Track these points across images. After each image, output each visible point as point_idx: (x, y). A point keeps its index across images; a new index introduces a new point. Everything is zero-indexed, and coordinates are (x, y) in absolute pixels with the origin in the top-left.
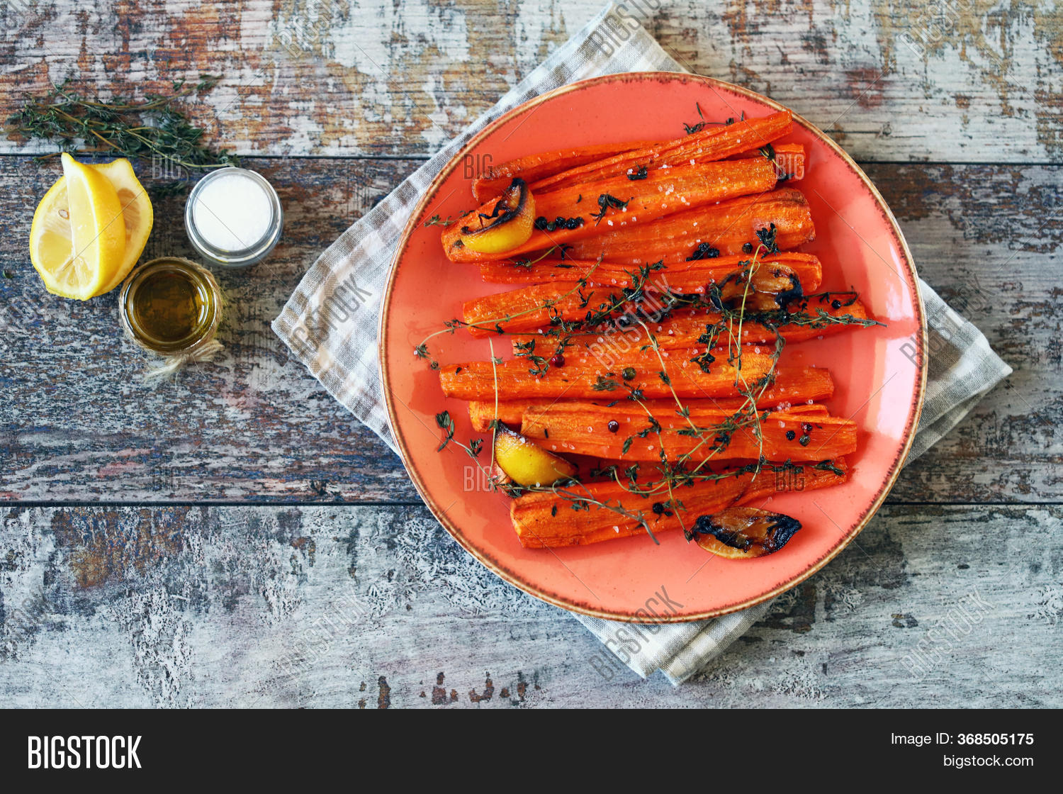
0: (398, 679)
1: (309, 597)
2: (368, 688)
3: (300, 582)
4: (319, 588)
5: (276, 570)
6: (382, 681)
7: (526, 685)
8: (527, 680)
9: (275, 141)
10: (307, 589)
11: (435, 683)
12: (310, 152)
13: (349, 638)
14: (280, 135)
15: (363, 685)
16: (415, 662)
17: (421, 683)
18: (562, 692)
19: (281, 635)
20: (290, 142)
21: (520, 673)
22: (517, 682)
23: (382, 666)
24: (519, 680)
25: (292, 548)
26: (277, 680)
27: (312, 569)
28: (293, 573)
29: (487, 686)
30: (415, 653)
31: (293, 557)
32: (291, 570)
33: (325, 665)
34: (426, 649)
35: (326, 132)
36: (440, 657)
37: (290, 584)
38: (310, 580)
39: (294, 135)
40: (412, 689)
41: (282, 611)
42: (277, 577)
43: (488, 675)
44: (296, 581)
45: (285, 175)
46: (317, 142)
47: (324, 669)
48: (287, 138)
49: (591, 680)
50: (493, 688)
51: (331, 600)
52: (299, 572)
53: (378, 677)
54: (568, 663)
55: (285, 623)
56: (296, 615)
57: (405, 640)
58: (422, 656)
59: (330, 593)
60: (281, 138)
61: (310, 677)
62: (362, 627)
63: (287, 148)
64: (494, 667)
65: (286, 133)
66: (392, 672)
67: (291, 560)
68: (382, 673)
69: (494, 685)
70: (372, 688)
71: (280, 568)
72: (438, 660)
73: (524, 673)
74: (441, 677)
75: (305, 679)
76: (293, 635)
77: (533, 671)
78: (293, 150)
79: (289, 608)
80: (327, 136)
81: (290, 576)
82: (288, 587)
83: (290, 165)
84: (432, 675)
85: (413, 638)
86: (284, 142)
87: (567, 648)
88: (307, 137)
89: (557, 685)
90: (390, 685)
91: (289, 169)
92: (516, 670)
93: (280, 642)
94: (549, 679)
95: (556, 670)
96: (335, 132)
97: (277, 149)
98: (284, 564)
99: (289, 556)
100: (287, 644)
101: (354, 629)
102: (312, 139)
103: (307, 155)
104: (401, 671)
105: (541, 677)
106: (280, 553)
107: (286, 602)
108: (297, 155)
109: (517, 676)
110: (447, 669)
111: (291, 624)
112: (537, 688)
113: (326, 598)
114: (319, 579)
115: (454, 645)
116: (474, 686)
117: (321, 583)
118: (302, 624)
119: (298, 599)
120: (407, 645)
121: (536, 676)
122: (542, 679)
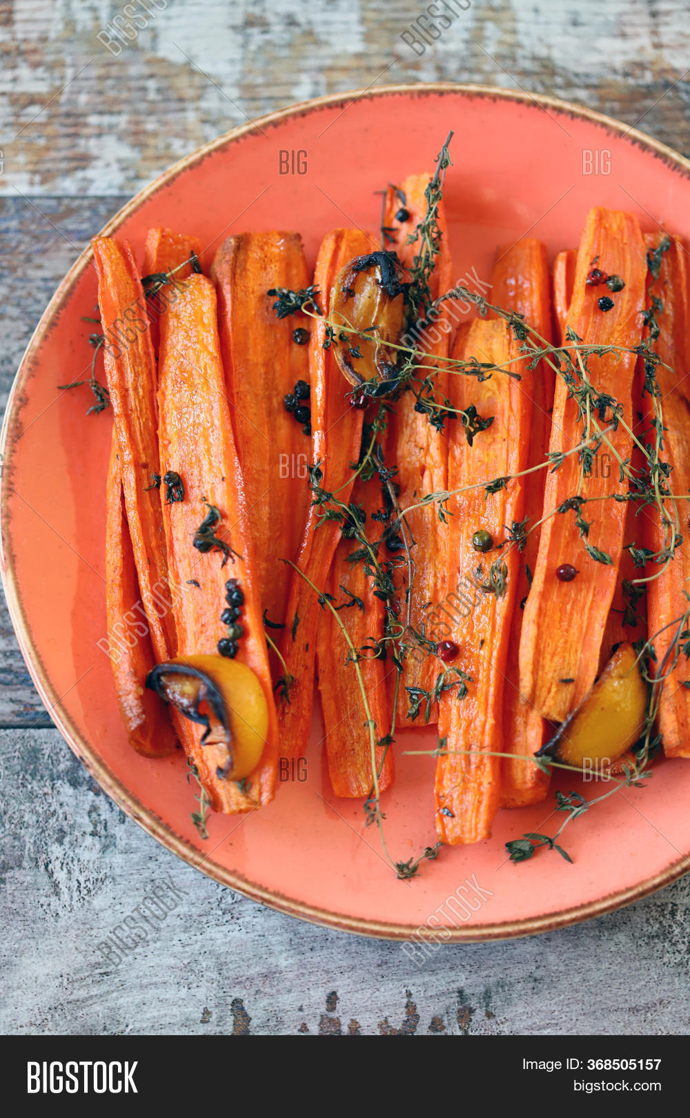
0: (264, 1002)
1: (118, 871)
2: (214, 1018)
3: (105, 849)
4: (135, 857)
5: (66, 828)
6: (237, 1004)
7: (472, 1011)
8: (473, 1003)
9: (67, 173)
10: (117, 859)
11: (323, 1009)
12: (121, 188)
13: (183, 937)
14: (74, 164)
15: (206, 1012)
16: (290, 976)
17: (301, 1009)
18: (530, 1022)
19: (73, 933)
20: (90, 173)
21: (460, 992)
22: (457, 1007)
23: (238, 982)
24: (461, 1003)
25: (91, 794)
26: (67, 1007)
27: (123, 827)
28: (93, 834)
29: (408, 1013)
30: (290, 961)
31: (94, 809)
32: (90, 829)
33: (145, 981)
34: (309, 954)
35: (145, 159)
36: (332, 966)
37: (89, 851)
38: (121, 844)
39: (95, 163)
40: (285, 1019)
41: (76, 894)
42: (67, 840)
43: (409, 995)
44: (98, 846)
45: (82, 223)
46: (131, 173)
47: (142, 987)
48: (84, 168)
49: (577, 1002)
50: (417, 1017)
51: (155, 876)
52: (103, 832)
53: (230, 1000)
54: (539, 974)
55: (80, 915)
56: (99, 902)
57: (274, 939)
58: (302, 965)
59: (151, 865)
60: (76, 169)
61: (121, 1001)
62: (204, 919)
63: (85, 184)
64: (418, 981)
65: (83, 161)
66: (252, 991)
67: (89, 813)
68: (237, 993)
69: (419, 1011)
70: (221, 1019)
71: (72, 827)
72: (327, 972)
73: (468, 991)
74: (332, 999)
75: (112, 1004)
76: (94, 932)
77: (482, 989)
78: (94, 186)
79: (86, 891)
80: (147, 164)
81: (89, 840)
82: (85, 856)
83: (90, 208)
84: (319, 995)
85: (286, 936)
86: (80, 174)
87: (536, 950)
88: (115, 167)
89: (521, 1010)
90: (251, 1013)
91: (87, 214)
92: (455, 986)
93: (71, 945)
94: (508, 1002)
95: (519, 986)
96: (158, 158)
97: (69, 186)
98: (79, 820)
99: (87, 807)
100: (83, 947)
101: (191, 923)
102: (123, 169)
103: (115, 192)
104: (267, 990)
105: (494, 998)
106: (72, 802)
107: (82, 880)
108: (100, 193)
109: (455, 998)
110: (342, 985)
111: (89, 916)
112: (489, 1015)
113: (147, 874)
114: (134, 843)
115: (353, 948)
116: (386, 1013)
117: (137, 850)
118: (107, 916)
119: (101, 876)
120: (277, 948)
121: (487, 996)
122: (496, 1000)
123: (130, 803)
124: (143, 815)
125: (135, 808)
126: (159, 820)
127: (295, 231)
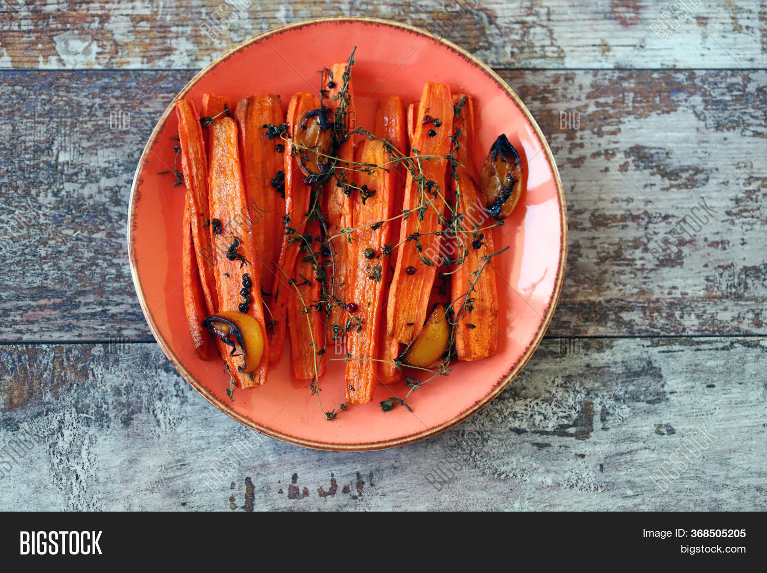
0: (261, 479)
1: (189, 414)
2: (237, 486)
3: (182, 403)
4: (198, 407)
5: (163, 393)
6: (248, 481)
7: (363, 483)
8: (364, 479)
9: (161, 57)
10: (189, 408)
11: (290, 482)
12: (188, 66)
13: (222, 447)
14: (164, 53)
15: (233, 484)
16: (274, 466)
17: (279, 482)
18: (392, 488)
19: (167, 445)
20: (172, 58)
21: (358, 474)
22: (356, 481)
23: (248, 469)
24: (358, 479)
25: (175, 376)
26: (164, 481)
27: (191, 392)
28: (177, 396)
29: (332, 484)
30: (274, 458)
31: (177, 383)
32: (175, 393)
33: (203, 469)
34: (283, 455)
35: (200, 50)
36: (294, 461)
37: (174, 404)
38: (191, 401)
39: (175, 52)
40: (272, 487)
41: (168, 426)
42: (163, 399)
43: (333, 475)
44: (179, 402)
45: (168, 84)
46: (193, 58)
47: (202, 472)
48: (169, 55)
49: (415, 478)
50: (337, 486)
51: (207, 417)
52: (181, 395)
53: (244, 478)
54: (396, 465)
55: (171, 436)
56: (179, 429)
57: (266, 448)
58: (280, 461)
59: (206, 411)
60: (165, 55)
61: (191, 478)
62: (232, 438)
63: (170, 63)
64: (337, 468)
65: (169, 51)
66: (256, 473)
67: (175, 385)
68: (248, 474)
69: (337, 483)
70: (240, 487)
71: (166, 392)
72: (292, 464)
73: (361, 473)
74: (295, 477)
75: (186, 480)
76: (177, 445)
77: (368, 472)
78: (174, 64)
79: (174, 424)
80: (201, 53)
81: (175, 398)
82: (173, 407)
83: (172, 76)
84: (288, 476)
85: (272, 446)
86: (167, 58)
87: (395, 453)
88: (185, 54)
89: (387, 482)
90: (255, 484)
91: (171, 79)
92: (355, 471)
93: (166, 451)
94: (381, 478)
95: (387, 471)
96: (207, 50)
97: (161, 64)
98: (169, 389)
99: (173, 382)
100: (172, 452)
101: (226, 440)
102: (189, 56)
103: (186, 68)
104: (263, 473)
105: (374, 477)
106: (166, 380)
107: (171, 418)
108: (177, 68)
109: (355, 477)
110: (300, 470)
111: (175, 436)
112: (372, 485)
113: (203, 416)
114: (197, 400)
115: (305, 452)
116: (321, 484)
117: (198, 404)
118: (184, 436)
119: (181, 416)
120: (268, 452)
121: (371, 476)
122: (375, 478)
123: (195, 383)
124: (202, 389)
125: (198, 386)
126: (209, 391)
127: (277, 94)
